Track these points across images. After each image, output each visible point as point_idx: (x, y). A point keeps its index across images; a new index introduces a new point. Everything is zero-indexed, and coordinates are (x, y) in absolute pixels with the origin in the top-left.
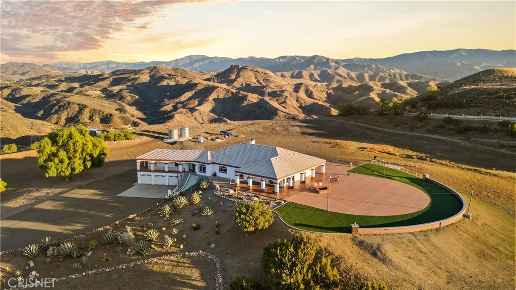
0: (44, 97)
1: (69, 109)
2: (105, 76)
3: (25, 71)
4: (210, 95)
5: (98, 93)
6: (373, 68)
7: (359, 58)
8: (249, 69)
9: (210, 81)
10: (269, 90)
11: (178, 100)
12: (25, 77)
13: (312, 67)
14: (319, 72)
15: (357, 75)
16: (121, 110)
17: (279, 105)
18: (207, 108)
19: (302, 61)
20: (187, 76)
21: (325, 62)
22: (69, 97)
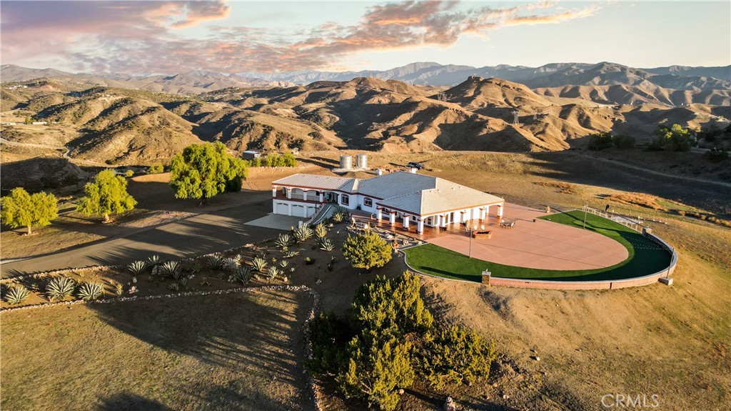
0: (225, 116)
1: (252, 131)
2: (299, 90)
3: (209, 83)
4: (435, 118)
5: (290, 111)
6: (703, 82)
7: (678, 67)
8: (494, 82)
9: (437, 99)
10: (521, 114)
11: (390, 124)
12: (207, 90)
13: (597, 80)
14: (606, 88)
15: (671, 93)
16: (315, 135)
17: (535, 136)
18: (429, 136)
19: (582, 71)
20: (406, 92)
21: (619, 72)
22: (254, 115)
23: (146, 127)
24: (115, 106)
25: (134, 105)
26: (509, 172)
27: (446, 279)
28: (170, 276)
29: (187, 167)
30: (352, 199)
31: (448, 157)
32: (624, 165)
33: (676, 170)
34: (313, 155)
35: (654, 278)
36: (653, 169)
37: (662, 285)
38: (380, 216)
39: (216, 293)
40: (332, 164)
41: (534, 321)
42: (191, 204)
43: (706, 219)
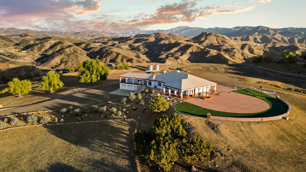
0: (100, 49)
1: (111, 55)
2: (131, 38)
3: (94, 35)
4: (188, 50)
5: (127, 47)
6: (302, 34)
7: (292, 28)
8: (213, 34)
9: (189, 42)
10: (224, 48)
11: (169, 52)
12: (93, 38)
13: (257, 33)
14: (261, 37)
15: (289, 39)
16: (138, 57)
17: (230, 57)
18: (185, 57)
19: (250, 29)
20: (176, 39)
21: (266, 30)
22: (112, 49)
23: (68, 53)
24: (55, 45)
25: (63, 44)
26: (219, 72)
27: (192, 117)
28: (77, 115)
29: (84, 69)
30: (153, 83)
31: (193, 66)
32: (268, 69)
33: (290, 71)
34: (136, 65)
35: (280, 117)
36: (281, 71)
37: (284, 120)
38: (164, 90)
39: (96, 121)
40: (144, 69)
41: (229, 135)
42: (85, 85)
43: (303, 92)
